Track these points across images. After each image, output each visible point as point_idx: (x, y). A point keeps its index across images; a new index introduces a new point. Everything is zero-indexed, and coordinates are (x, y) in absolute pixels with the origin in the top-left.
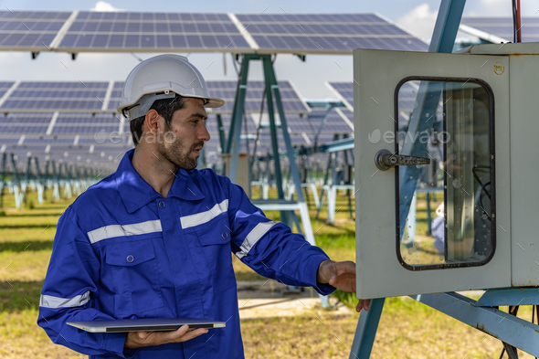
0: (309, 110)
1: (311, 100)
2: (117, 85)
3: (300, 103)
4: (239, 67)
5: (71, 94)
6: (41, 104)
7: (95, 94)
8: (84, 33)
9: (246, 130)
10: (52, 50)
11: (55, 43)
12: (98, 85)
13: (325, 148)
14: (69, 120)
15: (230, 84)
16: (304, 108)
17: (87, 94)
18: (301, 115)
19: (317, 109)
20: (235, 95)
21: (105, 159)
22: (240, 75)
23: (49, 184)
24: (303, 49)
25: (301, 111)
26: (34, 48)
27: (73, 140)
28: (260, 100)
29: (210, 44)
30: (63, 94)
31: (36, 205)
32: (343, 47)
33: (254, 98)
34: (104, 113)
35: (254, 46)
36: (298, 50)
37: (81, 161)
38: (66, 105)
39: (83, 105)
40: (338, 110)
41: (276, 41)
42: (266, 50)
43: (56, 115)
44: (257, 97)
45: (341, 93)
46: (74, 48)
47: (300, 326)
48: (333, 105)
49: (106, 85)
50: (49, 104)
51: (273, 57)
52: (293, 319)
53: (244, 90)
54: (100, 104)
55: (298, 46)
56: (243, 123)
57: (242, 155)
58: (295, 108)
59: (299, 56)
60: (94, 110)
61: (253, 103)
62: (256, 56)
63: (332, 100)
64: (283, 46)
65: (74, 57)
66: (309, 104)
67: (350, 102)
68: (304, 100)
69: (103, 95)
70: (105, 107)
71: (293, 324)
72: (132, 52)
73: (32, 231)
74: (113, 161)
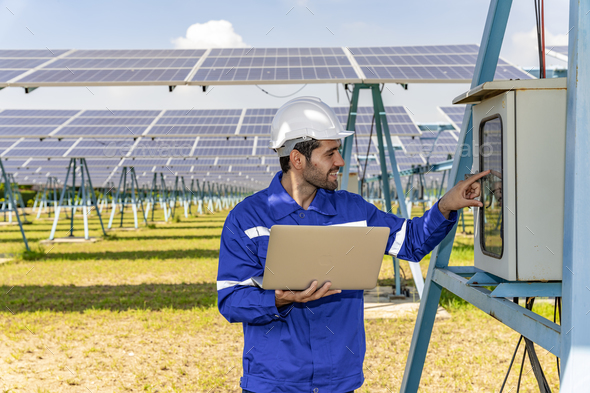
0: (421, 132)
1: (423, 124)
2: (248, 111)
3: (413, 126)
4: (350, 95)
5: (209, 121)
6: (182, 129)
7: (229, 121)
8: (215, 68)
9: (357, 151)
10: (186, 83)
11: (189, 78)
12: (233, 112)
13: (436, 167)
14: (209, 143)
15: (343, 109)
16: (416, 131)
17: (223, 120)
18: (413, 138)
19: (427, 132)
20: (347, 120)
21: (243, 177)
22: (351, 102)
23: (195, 200)
24: (405, 79)
25: (413, 134)
26: (171, 82)
27: (214, 161)
28: (371, 124)
29: (323, 75)
30: (202, 121)
31: (182, 219)
32: (443, 76)
33: (365, 121)
34: (237, 136)
35: (361, 76)
36: (401, 79)
37: (222, 179)
38: (204, 129)
39: (219, 129)
40: (451, 132)
41: (383, 72)
42: (372, 80)
43: (198, 139)
44: (367, 121)
45: (451, 117)
46: (205, 82)
47: (401, 326)
48: (444, 127)
49: (239, 112)
50: (190, 130)
51: (381, 86)
52: (396, 320)
53: (355, 116)
54: (234, 129)
55: (402, 75)
56: (354, 145)
57: (352, 174)
58: (408, 131)
59: (402, 85)
60: (228, 135)
61: (362, 127)
62: (365, 86)
63: (442, 124)
64: (388, 76)
65: (204, 89)
66: (420, 127)
67: (458, 125)
68: (416, 123)
69: (237, 120)
70: (237, 132)
71: (395, 324)
72: (256, 84)
73: (177, 241)
74: (250, 179)
